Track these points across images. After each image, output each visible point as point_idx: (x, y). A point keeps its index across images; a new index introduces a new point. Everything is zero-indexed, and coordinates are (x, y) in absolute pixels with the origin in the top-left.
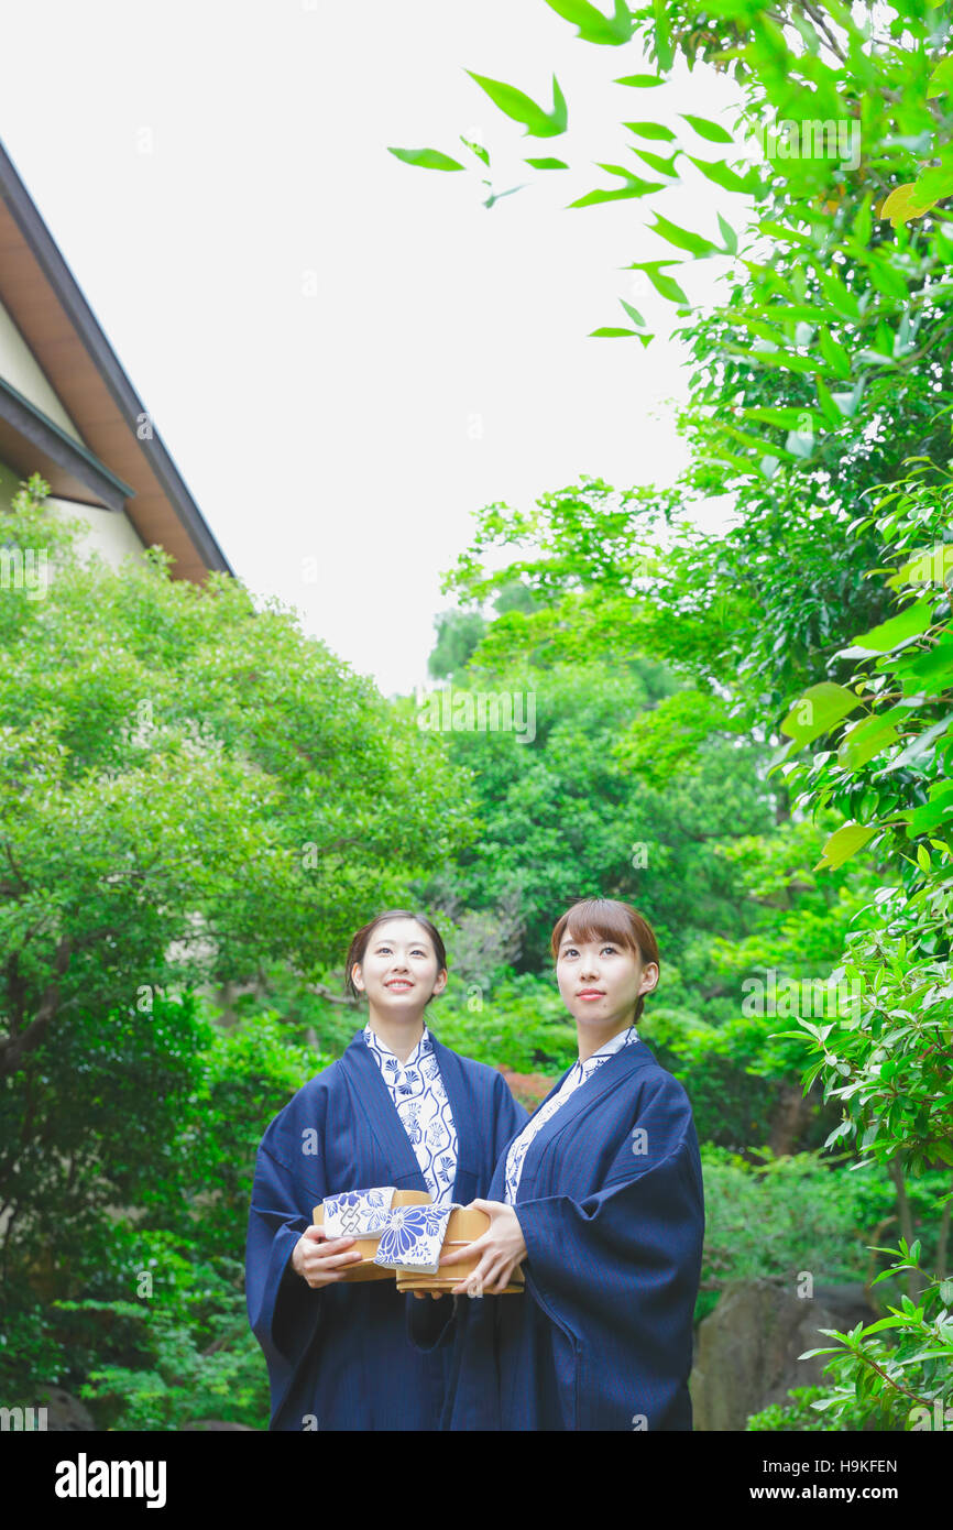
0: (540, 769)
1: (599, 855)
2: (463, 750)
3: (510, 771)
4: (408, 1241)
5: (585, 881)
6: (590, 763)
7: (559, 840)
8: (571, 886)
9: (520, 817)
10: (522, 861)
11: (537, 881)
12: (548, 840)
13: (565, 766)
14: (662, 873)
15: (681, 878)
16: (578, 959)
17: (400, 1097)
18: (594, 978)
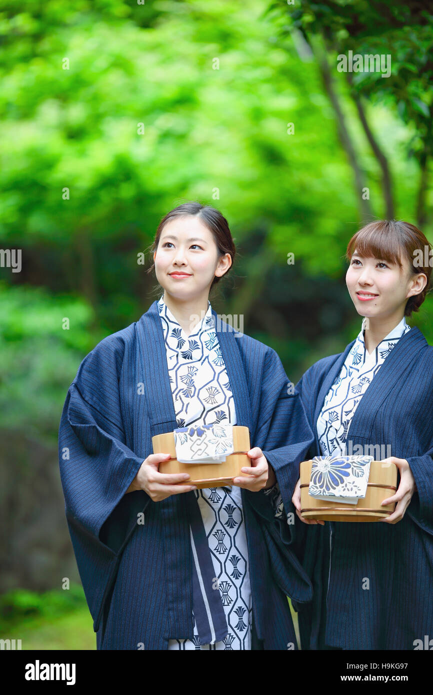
4: (336, 481)
16: (360, 268)
17: (182, 360)
18: (369, 285)
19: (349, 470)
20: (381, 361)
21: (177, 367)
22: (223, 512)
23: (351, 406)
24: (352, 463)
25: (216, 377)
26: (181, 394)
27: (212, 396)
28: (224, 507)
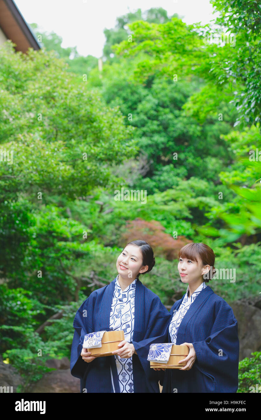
0: (150, 97)
1: (174, 131)
2: (120, 90)
3: (138, 98)
4: (158, 354)
5: (168, 141)
6: (170, 94)
7: (158, 125)
8: (163, 143)
9: (143, 117)
10: (144, 134)
11: (150, 142)
12: (154, 125)
13: (159, 96)
14: (198, 137)
15: (205, 138)
16: (182, 263)
17: (119, 302)
18: (184, 270)
19: (163, 350)
20: (193, 301)
21: (116, 305)
22: (126, 365)
23: (180, 321)
24: (165, 346)
25: (131, 309)
26: (115, 317)
27: (126, 318)
28: (127, 363)
